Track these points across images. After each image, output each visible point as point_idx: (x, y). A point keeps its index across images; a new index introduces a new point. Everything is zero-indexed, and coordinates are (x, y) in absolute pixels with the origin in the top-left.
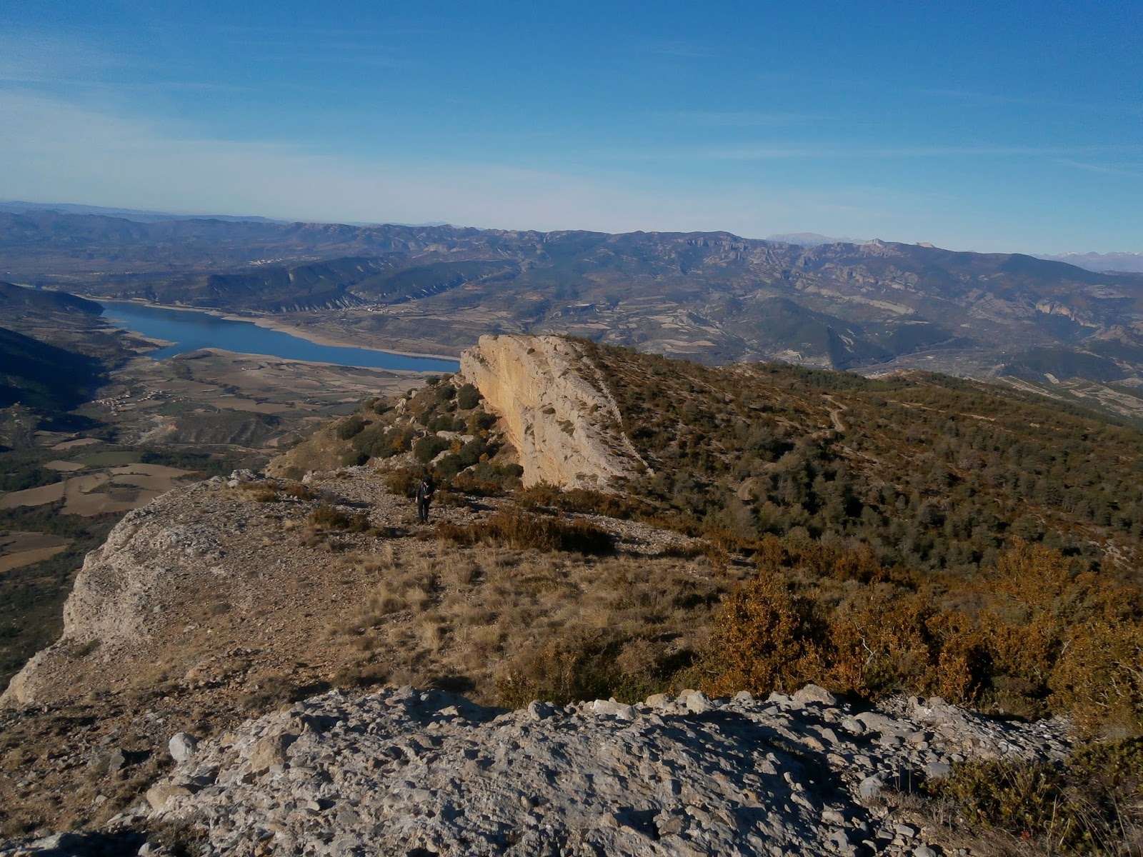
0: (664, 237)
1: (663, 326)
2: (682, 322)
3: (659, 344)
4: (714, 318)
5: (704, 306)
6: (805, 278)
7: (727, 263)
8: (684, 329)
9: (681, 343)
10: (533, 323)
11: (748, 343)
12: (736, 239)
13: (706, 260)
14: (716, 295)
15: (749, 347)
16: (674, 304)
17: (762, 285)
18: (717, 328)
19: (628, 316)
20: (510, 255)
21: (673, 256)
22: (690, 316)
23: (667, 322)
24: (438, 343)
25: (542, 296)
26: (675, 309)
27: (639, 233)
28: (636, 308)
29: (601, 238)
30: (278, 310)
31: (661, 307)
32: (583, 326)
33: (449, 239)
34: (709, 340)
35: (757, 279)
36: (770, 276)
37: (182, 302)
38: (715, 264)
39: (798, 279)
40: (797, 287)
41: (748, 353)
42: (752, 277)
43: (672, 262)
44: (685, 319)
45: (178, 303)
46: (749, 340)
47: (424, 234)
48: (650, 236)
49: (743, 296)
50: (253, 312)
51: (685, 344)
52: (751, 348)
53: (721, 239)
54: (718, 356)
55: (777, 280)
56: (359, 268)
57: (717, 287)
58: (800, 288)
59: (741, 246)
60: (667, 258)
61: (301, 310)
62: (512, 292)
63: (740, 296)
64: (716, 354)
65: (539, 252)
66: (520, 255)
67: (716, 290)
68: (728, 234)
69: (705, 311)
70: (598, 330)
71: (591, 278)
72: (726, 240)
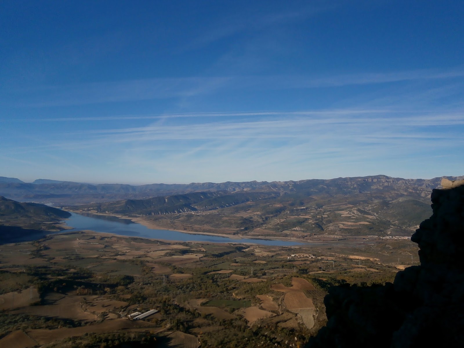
0: (351, 179)
1: (342, 216)
2: (354, 213)
3: (337, 224)
4: (373, 211)
5: (368, 206)
6: (426, 191)
7: (383, 187)
8: (355, 217)
9: (350, 223)
10: (272, 217)
11: (393, 223)
12: (387, 178)
13: (372, 187)
14: (376, 201)
15: (392, 225)
16: (351, 206)
17: (402, 195)
18: (375, 216)
19: (324, 212)
20: (276, 190)
21: (355, 186)
22: (359, 210)
23: (345, 214)
24: (212, 227)
25: (283, 205)
26: (351, 208)
27: (340, 178)
28: (330, 208)
29: (323, 182)
30: (150, 214)
31: (345, 207)
32: (297, 217)
33: (255, 186)
34: (367, 221)
35: (399, 193)
36: (406, 191)
37: (108, 212)
38: (377, 189)
39: (422, 191)
40: (422, 196)
41: (392, 227)
42: (396, 192)
43: (355, 188)
44: (355, 212)
45: (107, 212)
46: (393, 221)
47: (244, 185)
48: (345, 179)
49: (391, 201)
50: (137, 215)
51: (352, 224)
52: (394, 225)
53: (380, 178)
54: (372, 229)
55: (410, 192)
56: (202, 196)
57: (376, 198)
58: (424, 196)
59: (391, 180)
60: (352, 187)
61: (161, 214)
62: (268, 204)
63: (390, 201)
64: (371, 229)
65: (290, 188)
66: (282, 190)
67: (376, 199)
68: (384, 176)
69: (368, 208)
70: (304, 218)
71: (313, 197)
72: (383, 178)
